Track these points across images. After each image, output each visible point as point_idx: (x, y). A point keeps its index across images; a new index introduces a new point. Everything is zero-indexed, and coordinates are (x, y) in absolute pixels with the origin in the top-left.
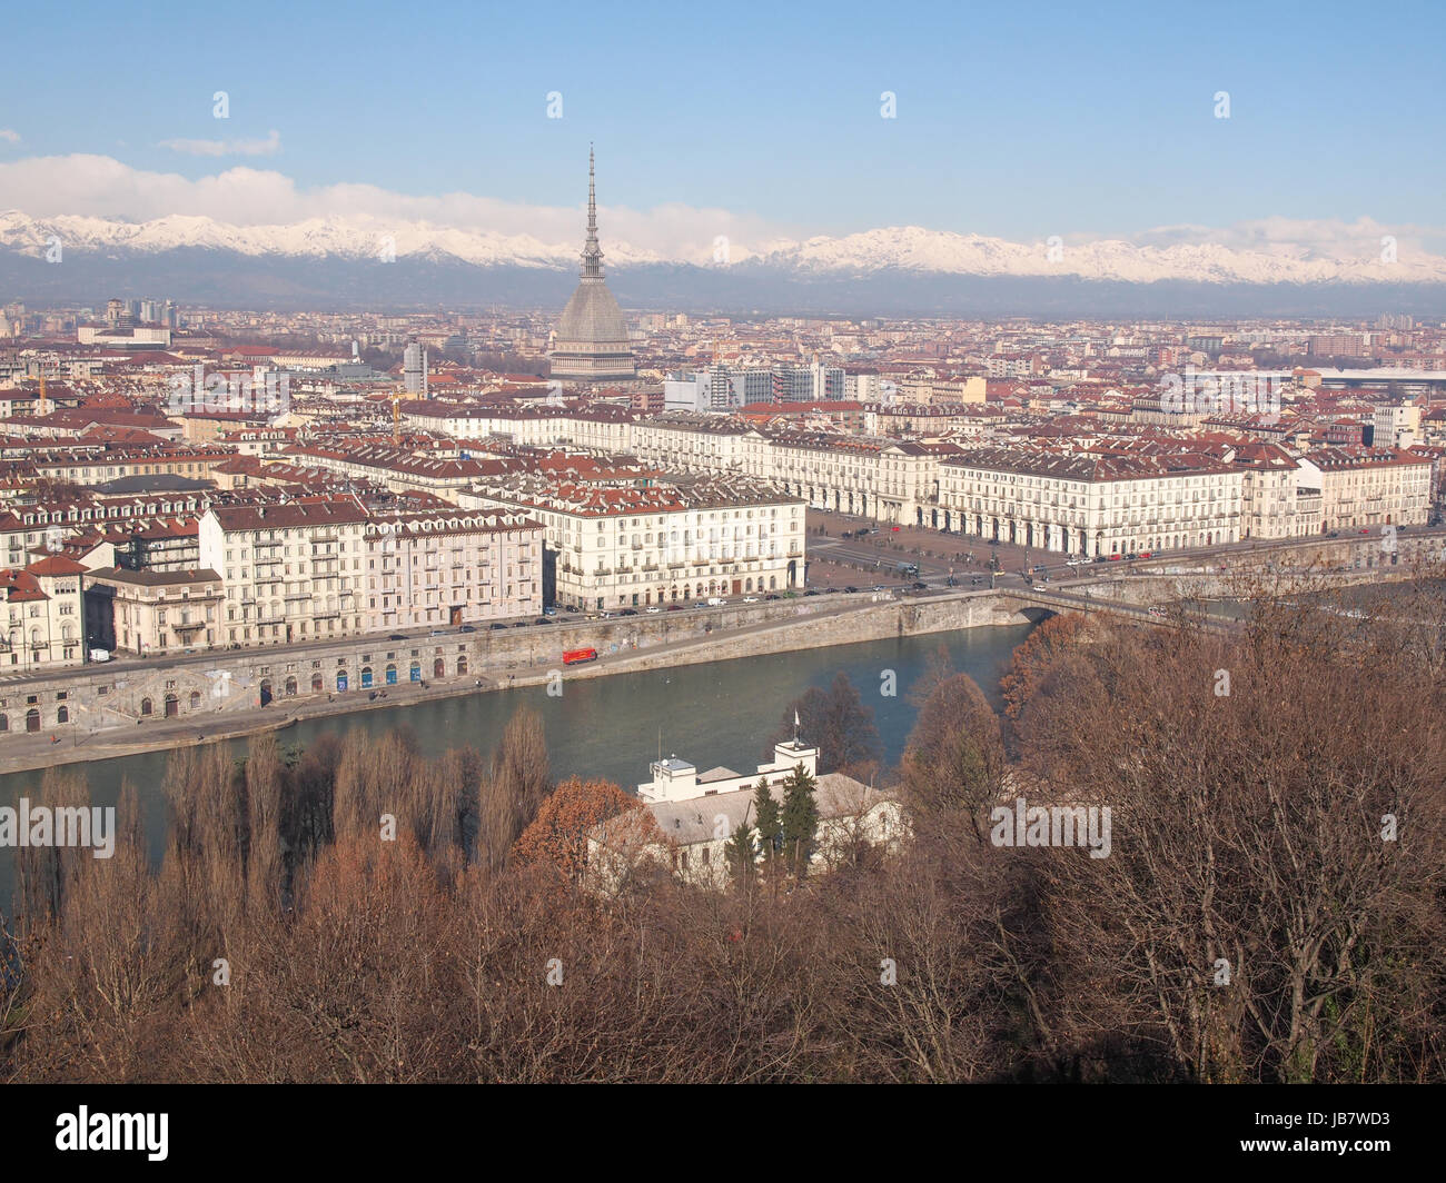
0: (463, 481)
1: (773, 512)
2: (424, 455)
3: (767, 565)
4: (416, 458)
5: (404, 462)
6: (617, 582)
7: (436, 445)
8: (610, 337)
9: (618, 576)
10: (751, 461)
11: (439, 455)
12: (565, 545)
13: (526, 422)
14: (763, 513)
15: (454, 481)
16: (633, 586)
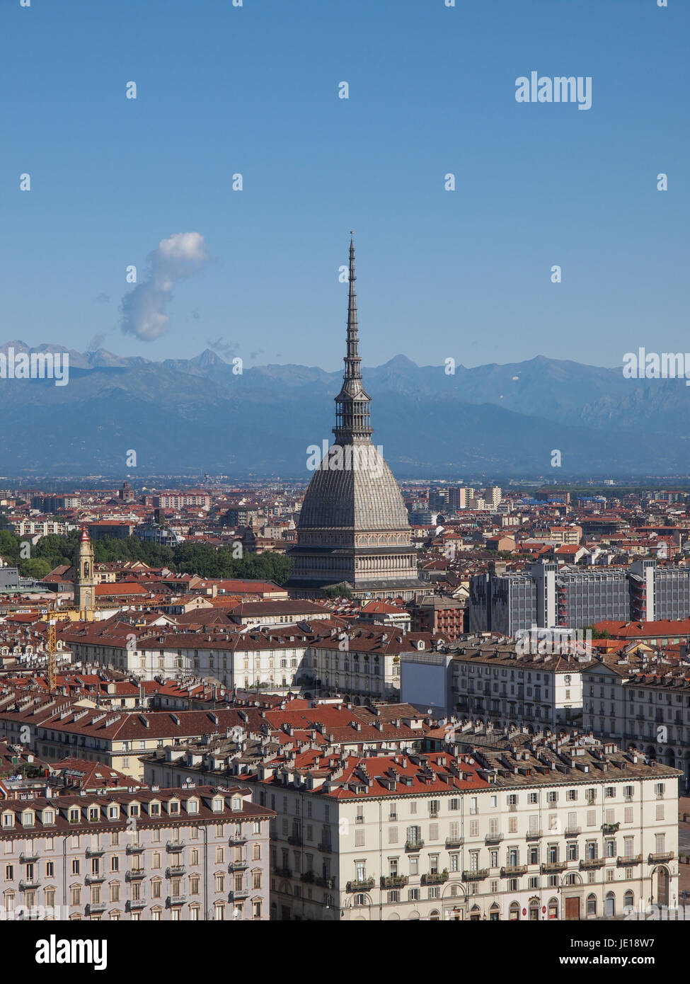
0: (152, 745)
1: (630, 791)
2: (92, 705)
3: (620, 873)
4: (84, 709)
5: (63, 716)
6: (385, 901)
7: (112, 689)
8: (378, 523)
9: (385, 893)
10: (597, 711)
11: (116, 703)
12: (306, 842)
13: (250, 653)
14: (611, 793)
15: (137, 745)
16: (411, 907)
